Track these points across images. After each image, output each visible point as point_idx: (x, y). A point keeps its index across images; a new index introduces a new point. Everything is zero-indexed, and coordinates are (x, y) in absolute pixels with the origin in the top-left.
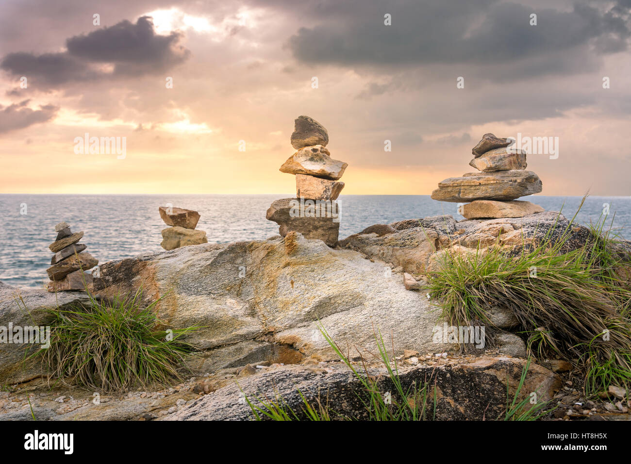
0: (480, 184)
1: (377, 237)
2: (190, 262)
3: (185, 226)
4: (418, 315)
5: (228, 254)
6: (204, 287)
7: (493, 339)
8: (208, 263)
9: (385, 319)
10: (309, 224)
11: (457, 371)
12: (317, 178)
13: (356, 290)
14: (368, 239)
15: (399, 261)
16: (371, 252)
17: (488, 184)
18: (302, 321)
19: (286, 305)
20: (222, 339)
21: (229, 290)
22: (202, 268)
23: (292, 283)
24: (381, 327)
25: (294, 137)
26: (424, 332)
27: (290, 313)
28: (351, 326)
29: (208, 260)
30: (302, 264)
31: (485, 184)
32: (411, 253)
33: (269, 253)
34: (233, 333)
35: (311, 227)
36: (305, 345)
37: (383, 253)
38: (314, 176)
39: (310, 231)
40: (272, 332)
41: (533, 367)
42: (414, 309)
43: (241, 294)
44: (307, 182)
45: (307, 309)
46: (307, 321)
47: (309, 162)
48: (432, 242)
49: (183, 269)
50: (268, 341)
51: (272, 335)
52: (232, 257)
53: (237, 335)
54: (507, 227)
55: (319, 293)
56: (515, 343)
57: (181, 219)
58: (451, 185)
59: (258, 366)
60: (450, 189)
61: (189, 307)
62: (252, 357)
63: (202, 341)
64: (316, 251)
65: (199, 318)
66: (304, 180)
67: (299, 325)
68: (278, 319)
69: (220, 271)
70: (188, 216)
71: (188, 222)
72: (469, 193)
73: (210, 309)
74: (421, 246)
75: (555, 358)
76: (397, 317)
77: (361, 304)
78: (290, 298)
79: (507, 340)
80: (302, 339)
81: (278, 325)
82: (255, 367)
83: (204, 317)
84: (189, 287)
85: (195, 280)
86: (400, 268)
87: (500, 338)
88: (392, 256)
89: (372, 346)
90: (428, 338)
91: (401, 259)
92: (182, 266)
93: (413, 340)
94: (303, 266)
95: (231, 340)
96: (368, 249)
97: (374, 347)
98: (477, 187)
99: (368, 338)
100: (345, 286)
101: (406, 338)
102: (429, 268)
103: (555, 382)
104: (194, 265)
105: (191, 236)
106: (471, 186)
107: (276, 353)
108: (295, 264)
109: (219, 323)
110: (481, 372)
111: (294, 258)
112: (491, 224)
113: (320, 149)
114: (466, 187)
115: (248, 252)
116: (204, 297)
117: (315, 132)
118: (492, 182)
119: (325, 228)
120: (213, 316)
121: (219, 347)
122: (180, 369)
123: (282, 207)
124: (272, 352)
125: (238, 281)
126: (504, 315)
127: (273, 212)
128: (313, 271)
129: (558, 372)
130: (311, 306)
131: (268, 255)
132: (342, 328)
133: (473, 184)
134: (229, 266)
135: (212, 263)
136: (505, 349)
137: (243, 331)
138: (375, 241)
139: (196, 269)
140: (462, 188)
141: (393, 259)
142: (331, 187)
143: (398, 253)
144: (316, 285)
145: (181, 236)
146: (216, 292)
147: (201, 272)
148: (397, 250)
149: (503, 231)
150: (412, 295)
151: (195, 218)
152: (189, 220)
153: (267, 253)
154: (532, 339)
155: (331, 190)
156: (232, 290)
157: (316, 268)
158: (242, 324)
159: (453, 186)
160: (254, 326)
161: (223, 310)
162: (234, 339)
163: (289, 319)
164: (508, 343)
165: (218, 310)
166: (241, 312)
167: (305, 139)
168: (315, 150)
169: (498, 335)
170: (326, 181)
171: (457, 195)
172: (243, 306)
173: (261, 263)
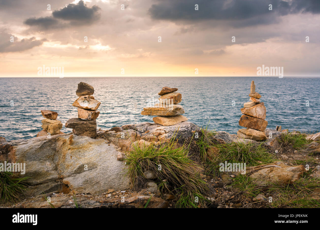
0: (158, 110)
1: (115, 133)
2: (31, 147)
3: (52, 118)
4: (118, 173)
5: (48, 143)
6: (38, 157)
7: (146, 184)
8: (39, 147)
9: (104, 175)
10: (83, 129)
11: (115, 206)
12: (85, 110)
13: (94, 161)
14: (111, 133)
15: (120, 145)
16: (111, 140)
17: (161, 110)
18: (73, 174)
19: (68, 166)
20: (42, 180)
21: (49, 158)
22: (36, 149)
23: (71, 157)
24: (102, 179)
25: (77, 92)
26: (119, 181)
27: (69, 170)
28: (90, 178)
29: (39, 145)
30: (75, 149)
31: (160, 110)
32: (125, 142)
33: (64, 143)
34: (47, 178)
35: (84, 130)
36: (71, 186)
37: (115, 141)
38: (85, 109)
39: (84, 132)
40: (62, 178)
41: (155, 200)
42: (117, 170)
43: (54, 159)
44: (82, 112)
45: (75, 169)
46: (76, 174)
47: (83, 103)
48: (134, 137)
49: (28, 150)
50: (60, 182)
51: (62, 179)
52: (50, 144)
53: (48, 179)
54: (162, 132)
55: (80, 162)
56: (154, 186)
57: (49, 116)
58: (148, 109)
59: (54, 194)
60: (148, 111)
61: (28, 167)
62: (52, 189)
63: (34, 181)
64: (82, 143)
65: (32, 172)
66: (81, 111)
67: (72, 175)
68: (65, 172)
69: (44, 150)
70: (53, 114)
71: (52, 117)
72: (154, 113)
73: (37, 168)
74: (129, 139)
75: (169, 193)
76: (109, 174)
77: (96, 167)
78: (70, 163)
79: (151, 185)
80: (70, 183)
81: (64, 175)
82: (52, 194)
83: (34, 171)
84: (31, 157)
85: (33, 154)
86: (120, 148)
87: (148, 184)
88: (118, 142)
89: (96, 187)
90: (121, 183)
91: (121, 144)
92: (27, 149)
93: (114, 184)
94: (75, 150)
95: (46, 181)
96: (110, 138)
97: (97, 188)
98: (157, 111)
99: (96, 183)
100: (91, 159)
101: (111, 183)
102: (131, 149)
103: (165, 205)
104: (33, 148)
105: (53, 124)
106: (155, 111)
107: (62, 187)
108: (72, 149)
109: (41, 173)
110: (127, 205)
111: (72, 146)
112: (158, 130)
113: (87, 97)
114: (153, 111)
115: (57, 141)
116: (37, 162)
117: (86, 90)
118: (162, 110)
119: (90, 131)
120: (38, 171)
121: (41, 184)
122: (22, 195)
123: (70, 123)
124: (60, 187)
125: (53, 154)
126: (151, 174)
127: (67, 124)
128: (80, 152)
129: (168, 200)
130: (77, 168)
131: (63, 144)
132: (86, 178)
133: (156, 110)
134: (48, 148)
135: (40, 147)
136: (149, 189)
137: (50, 178)
138: (114, 135)
139: (33, 150)
140: (152, 111)
141: (118, 144)
142: (91, 114)
143: (120, 141)
144: (80, 158)
145: (49, 124)
146: (43, 159)
147: (36, 151)
148: (120, 140)
149: (160, 134)
150: (119, 163)
151: (56, 115)
152: (53, 116)
153: (63, 143)
154: (160, 185)
155: (91, 115)
156: (50, 158)
157: (81, 150)
158: (50, 174)
159: (149, 110)
160: (55, 175)
161: (43, 168)
162: (47, 181)
163: (69, 173)
164: (151, 186)
165: (41, 168)
166: (51, 169)
167: (82, 92)
168: (85, 98)
169: (148, 183)
170: (89, 111)
171: (150, 114)
172: (53, 166)
173: (61, 147)
